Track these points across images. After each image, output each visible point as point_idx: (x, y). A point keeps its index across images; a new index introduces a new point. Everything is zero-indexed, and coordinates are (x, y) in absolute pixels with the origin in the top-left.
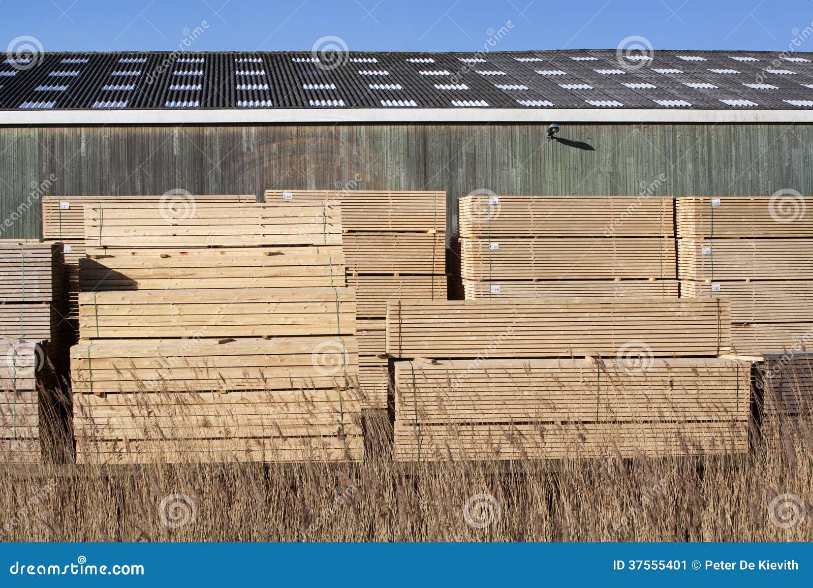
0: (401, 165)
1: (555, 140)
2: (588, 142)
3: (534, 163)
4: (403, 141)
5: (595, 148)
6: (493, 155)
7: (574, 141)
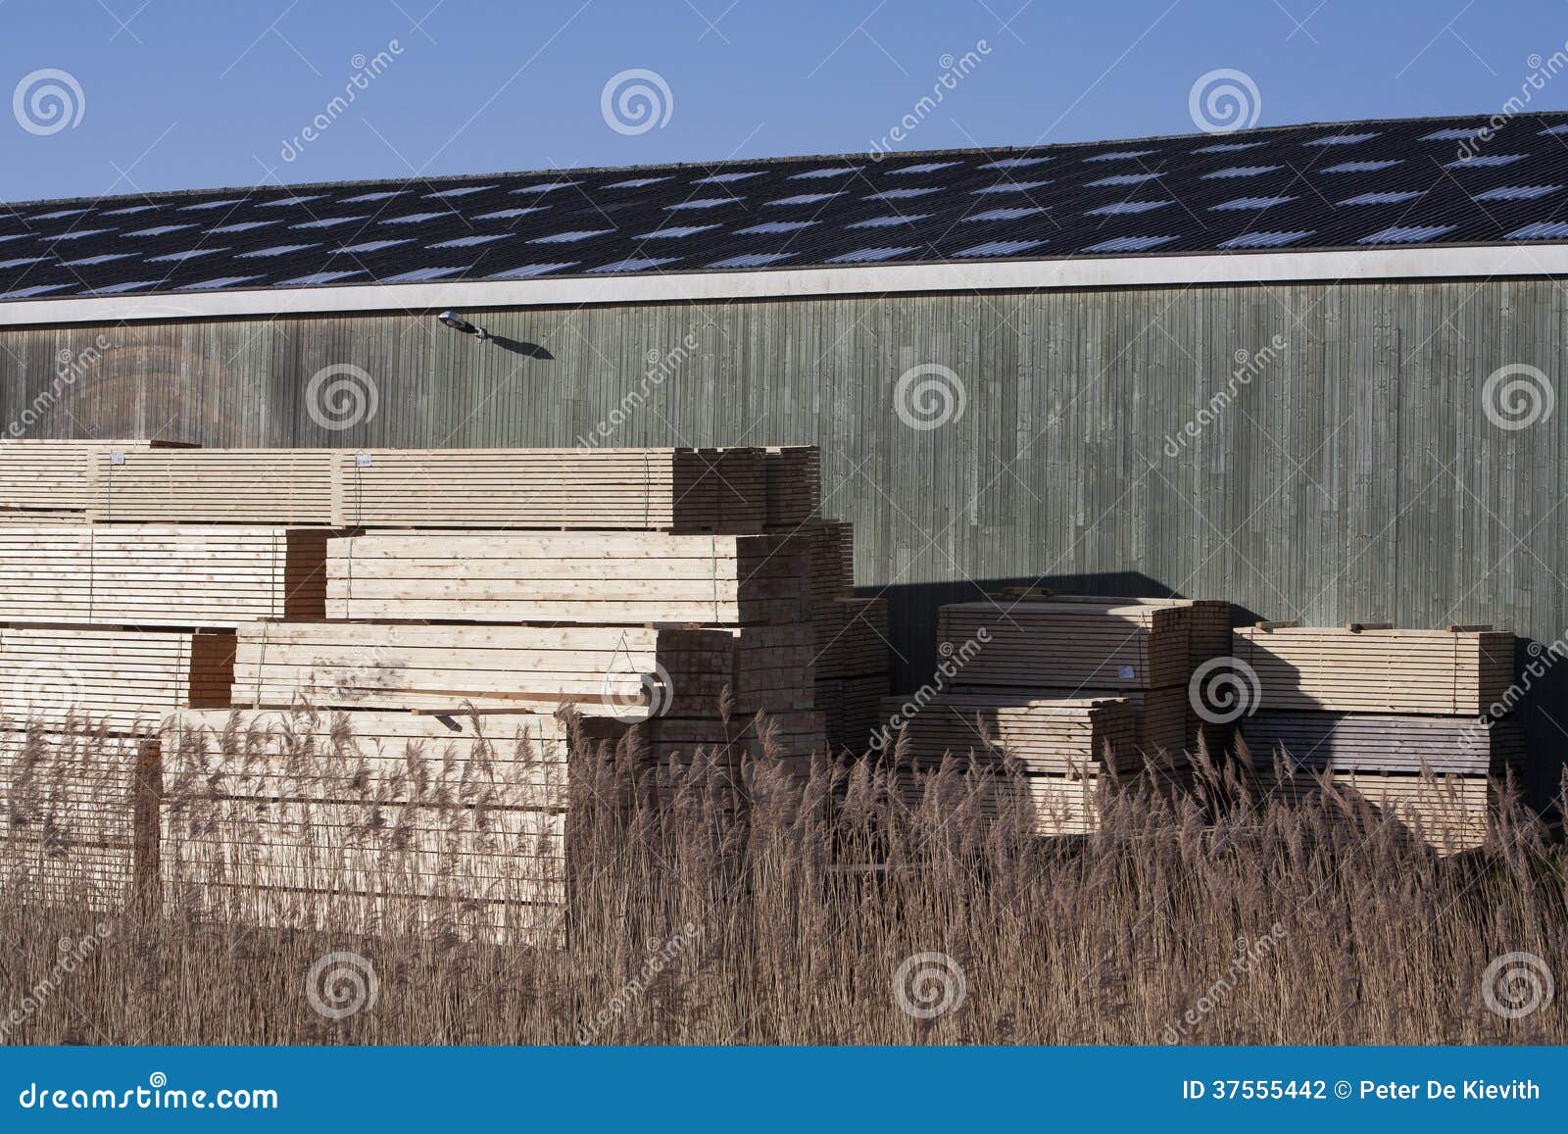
0: (263, 390)
1: (490, 340)
2: (543, 343)
3: (456, 380)
4: (267, 345)
5: (552, 353)
6: (396, 371)
7: (521, 341)
